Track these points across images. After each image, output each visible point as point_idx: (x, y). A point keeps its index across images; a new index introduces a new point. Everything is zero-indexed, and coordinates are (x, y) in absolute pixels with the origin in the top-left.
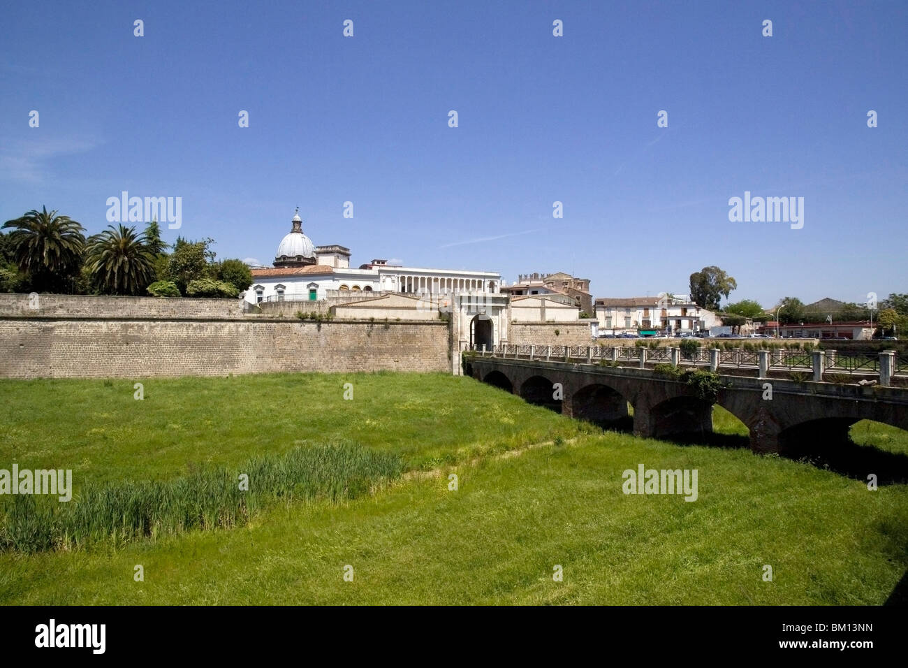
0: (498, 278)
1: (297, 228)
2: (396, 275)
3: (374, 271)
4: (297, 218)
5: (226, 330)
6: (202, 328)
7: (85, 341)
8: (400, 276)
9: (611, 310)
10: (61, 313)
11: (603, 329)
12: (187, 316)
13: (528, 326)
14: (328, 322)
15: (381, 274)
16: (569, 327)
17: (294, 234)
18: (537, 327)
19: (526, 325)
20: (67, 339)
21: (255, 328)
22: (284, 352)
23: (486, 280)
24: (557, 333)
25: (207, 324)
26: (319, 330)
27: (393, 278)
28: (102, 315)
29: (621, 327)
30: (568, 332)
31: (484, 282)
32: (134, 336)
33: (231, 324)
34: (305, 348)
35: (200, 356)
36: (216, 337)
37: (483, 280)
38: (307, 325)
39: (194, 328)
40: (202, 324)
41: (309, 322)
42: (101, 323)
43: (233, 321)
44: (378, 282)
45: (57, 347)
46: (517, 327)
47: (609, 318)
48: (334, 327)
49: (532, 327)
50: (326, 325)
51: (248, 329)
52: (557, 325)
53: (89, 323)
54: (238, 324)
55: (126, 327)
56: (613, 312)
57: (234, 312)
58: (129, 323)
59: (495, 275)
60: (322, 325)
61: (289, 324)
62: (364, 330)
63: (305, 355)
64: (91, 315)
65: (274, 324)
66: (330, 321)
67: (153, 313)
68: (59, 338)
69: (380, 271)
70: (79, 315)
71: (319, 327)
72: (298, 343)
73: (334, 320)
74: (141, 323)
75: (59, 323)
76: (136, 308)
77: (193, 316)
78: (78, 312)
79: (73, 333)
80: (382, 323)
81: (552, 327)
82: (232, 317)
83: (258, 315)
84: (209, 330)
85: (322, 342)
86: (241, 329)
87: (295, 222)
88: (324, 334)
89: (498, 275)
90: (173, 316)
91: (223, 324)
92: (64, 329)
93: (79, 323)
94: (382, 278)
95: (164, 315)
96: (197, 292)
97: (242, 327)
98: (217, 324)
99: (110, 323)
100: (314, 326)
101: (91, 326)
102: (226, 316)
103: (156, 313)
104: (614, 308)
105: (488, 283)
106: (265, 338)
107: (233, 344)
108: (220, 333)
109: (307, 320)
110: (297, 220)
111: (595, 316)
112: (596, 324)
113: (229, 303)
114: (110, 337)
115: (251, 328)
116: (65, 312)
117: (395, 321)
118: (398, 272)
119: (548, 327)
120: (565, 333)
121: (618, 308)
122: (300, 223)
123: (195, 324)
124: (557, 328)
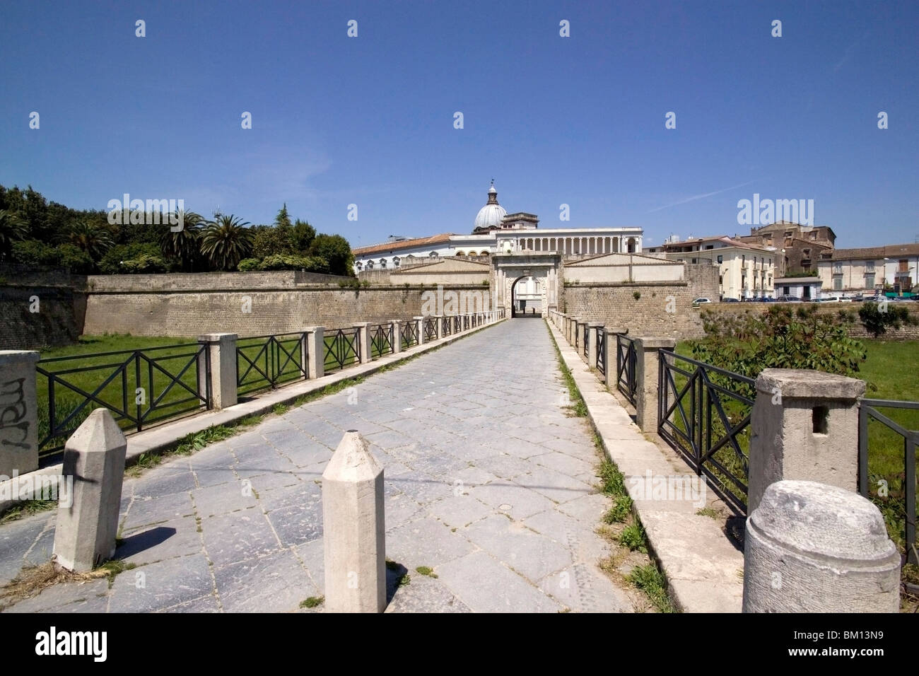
0: (640, 233)
1: (492, 199)
2: (515, 238)
3: (492, 235)
4: (493, 190)
5: (281, 299)
6: (263, 297)
7: (187, 309)
8: (519, 239)
9: (841, 264)
10: (174, 287)
11: (827, 291)
12: (253, 287)
13: (595, 289)
14: (365, 289)
15: (499, 239)
16: (656, 289)
17: (489, 206)
18: (606, 290)
19: (591, 287)
20: (177, 307)
21: (303, 296)
22: (325, 317)
23: (624, 236)
24: (637, 296)
25: (267, 293)
26: (357, 297)
27: (512, 241)
28: (198, 288)
29: (858, 287)
30: (654, 295)
31: (621, 239)
32: (217, 305)
33: (285, 293)
34: (343, 314)
35: (261, 321)
36: (273, 304)
37: (619, 237)
38: (347, 292)
39: (258, 298)
40: (263, 293)
41: (348, 290)
42: (197, 295)
43: (286, 290)
44: (496, 246)
45: (172, 313)
46: (578, 289)
47: (838, 276)
48: (371, 293)
49: (600, 289)
50: (364, 292)
51: (297, 298)
52: (637, 286)
53: (190, 295)
54: (290, 292)
55: (212, 297)
56: (845, 268)
57: (288, 283)
58: (215, 294)
59: (636, 230)
60: (360, 292)
61: (332, 292)
62: (399, 296)
63: (343, 321)
64: (191, 288)
65: (319, 292)
66: (367, 288)
67: (230, 285)
68: (172, 306)
69: (497, 235)
70: (184, 289)
71: (357, 294)
72: (338, 310)
73: (371, 287)
74: (221, 294)
75: (173, 295)
76: (219, 282)
77: (258, 287)
78: (184, 286)
79: (181, 303)
80: (417, 289)
81: (631, 289)
82: (286, 287)
83: (306, 284)
84: (268, 299)
85: (360, 308)
86: (292, 298)
87: (490, 194)
88: (362, 301)
89: (640, 230)
90: (244, 288)
91: (279, 293)
92: (175, 300)
93: (184, 295)
94: (499, 243)
95: (237, 287)
96: (268, 266)
97: (293, 295)
98: (274, 293)
99: (203, 294)
100: (353, 293)
101: (191, 297)
102: (280, 286)
103: (231, 286)
104: (848, 262)
105: (626, 240)
106: (310, 305)
107: (285, 311)
108: (276, 301)
109: (346, 287)
110: (492, 192)
111: (815, 274)
112: (818, 284)
113: (284, 275)
114: (201, 306)
115: (300, 296)
116: (176, 287)
117: (431, 287)
118: (517, 235)
119: (623, 289)
120: (650, 296)
121: (853, 262)
122: (495, 195)
123: (258, 294)
124: (637, 290)
